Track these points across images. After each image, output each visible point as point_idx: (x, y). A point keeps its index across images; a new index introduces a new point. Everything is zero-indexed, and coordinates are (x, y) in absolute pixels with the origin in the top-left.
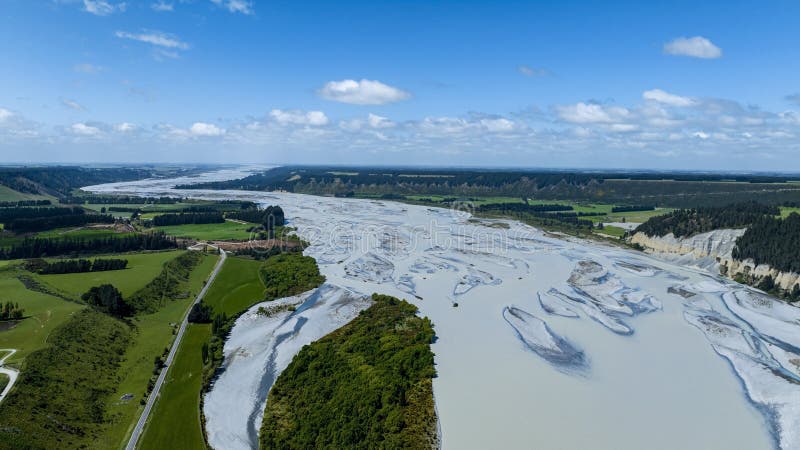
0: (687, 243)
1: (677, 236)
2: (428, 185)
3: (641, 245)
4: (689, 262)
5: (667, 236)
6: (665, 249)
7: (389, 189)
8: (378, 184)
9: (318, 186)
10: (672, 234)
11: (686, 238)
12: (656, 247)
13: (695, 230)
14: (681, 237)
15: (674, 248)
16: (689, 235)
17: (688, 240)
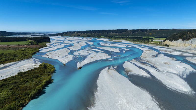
0: (188, 42)
1: (183, 40)
2: (101, 33)
3: (168, 45)
4: (190, 49)
5: (179, 40)
6: (178, 45)
7: (90, 35)
8: (87, 33)
9: (70, 34)
10: (181, 40)
11: (187, 40)
12: (174, 45)
13: (191, 37)
14: (185, 40)
15: (182, 45)
16: (188, 39)
17: (188, 41)
